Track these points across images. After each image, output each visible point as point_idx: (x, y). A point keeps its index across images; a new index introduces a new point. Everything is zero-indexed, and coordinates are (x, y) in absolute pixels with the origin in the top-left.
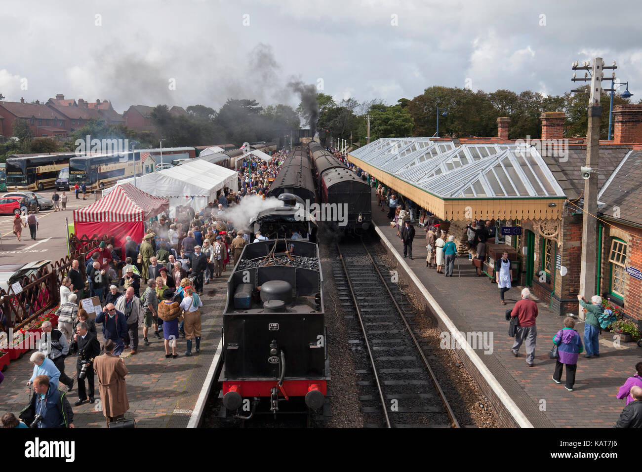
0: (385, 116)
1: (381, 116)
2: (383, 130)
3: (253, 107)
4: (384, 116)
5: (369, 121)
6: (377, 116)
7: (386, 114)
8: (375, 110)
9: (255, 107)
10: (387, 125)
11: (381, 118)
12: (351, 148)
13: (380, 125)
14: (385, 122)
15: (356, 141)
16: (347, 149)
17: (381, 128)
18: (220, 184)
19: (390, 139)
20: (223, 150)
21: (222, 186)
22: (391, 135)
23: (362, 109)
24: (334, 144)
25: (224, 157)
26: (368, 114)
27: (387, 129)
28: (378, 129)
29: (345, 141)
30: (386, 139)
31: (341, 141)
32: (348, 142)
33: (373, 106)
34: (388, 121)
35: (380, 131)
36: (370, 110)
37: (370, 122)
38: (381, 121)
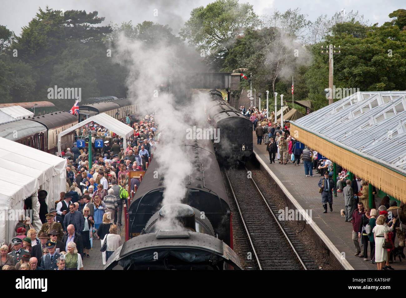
0: (365, 46)
1: (356, 45)
2: (360, 75)
3: (91, 25)
4: (362, 47)
5: (331, 56)
6: (348, 46)
7: (367, 42)
8: (343, 34)
9: (96, 26)
10: (369, 63)
11: (356, 49)
12: (294, 111)
13: (354, 64)
14: (365, 59)
15: (303, 96)
16: (285, 113)
17: (356, 71)
18: (32, 183)
19: (379, 93)
20: (31, 114)
21: (35, 189)
22: (378, 85)
23: (315, 32)
24: (258, 103)
25: (36, 128)
26: (328, 43)
27: (369, 72)
28: (350, 73)
29: (282, 96)
30: (370, 93)
31: (272, 96)
32: (287, 100)
33: (338, 25)
34: (372, 57)
35: (355, 76)
36: (331, 34)
37: (334, 58)
38: (355, 57)
